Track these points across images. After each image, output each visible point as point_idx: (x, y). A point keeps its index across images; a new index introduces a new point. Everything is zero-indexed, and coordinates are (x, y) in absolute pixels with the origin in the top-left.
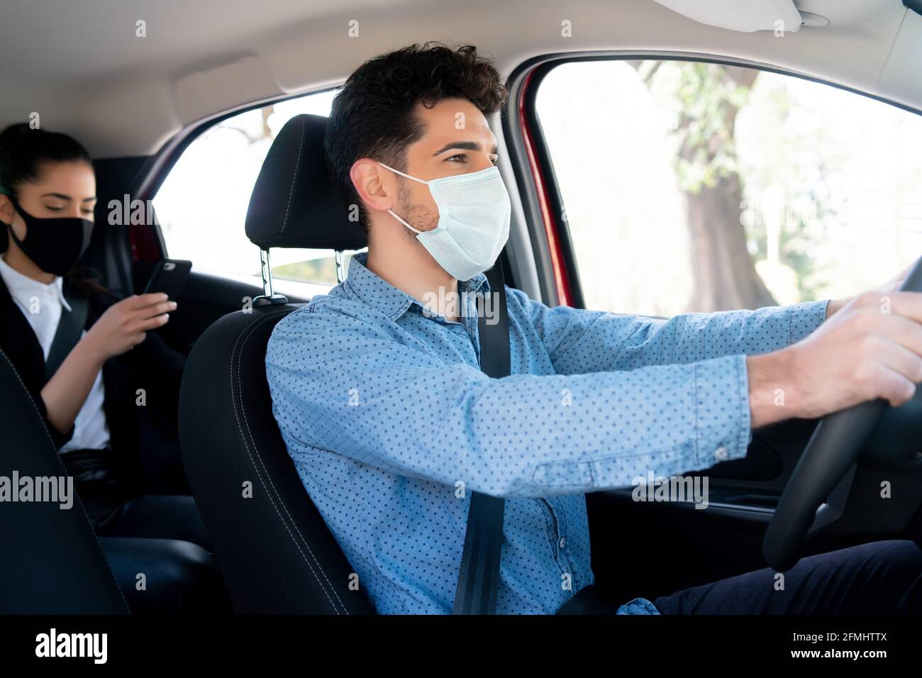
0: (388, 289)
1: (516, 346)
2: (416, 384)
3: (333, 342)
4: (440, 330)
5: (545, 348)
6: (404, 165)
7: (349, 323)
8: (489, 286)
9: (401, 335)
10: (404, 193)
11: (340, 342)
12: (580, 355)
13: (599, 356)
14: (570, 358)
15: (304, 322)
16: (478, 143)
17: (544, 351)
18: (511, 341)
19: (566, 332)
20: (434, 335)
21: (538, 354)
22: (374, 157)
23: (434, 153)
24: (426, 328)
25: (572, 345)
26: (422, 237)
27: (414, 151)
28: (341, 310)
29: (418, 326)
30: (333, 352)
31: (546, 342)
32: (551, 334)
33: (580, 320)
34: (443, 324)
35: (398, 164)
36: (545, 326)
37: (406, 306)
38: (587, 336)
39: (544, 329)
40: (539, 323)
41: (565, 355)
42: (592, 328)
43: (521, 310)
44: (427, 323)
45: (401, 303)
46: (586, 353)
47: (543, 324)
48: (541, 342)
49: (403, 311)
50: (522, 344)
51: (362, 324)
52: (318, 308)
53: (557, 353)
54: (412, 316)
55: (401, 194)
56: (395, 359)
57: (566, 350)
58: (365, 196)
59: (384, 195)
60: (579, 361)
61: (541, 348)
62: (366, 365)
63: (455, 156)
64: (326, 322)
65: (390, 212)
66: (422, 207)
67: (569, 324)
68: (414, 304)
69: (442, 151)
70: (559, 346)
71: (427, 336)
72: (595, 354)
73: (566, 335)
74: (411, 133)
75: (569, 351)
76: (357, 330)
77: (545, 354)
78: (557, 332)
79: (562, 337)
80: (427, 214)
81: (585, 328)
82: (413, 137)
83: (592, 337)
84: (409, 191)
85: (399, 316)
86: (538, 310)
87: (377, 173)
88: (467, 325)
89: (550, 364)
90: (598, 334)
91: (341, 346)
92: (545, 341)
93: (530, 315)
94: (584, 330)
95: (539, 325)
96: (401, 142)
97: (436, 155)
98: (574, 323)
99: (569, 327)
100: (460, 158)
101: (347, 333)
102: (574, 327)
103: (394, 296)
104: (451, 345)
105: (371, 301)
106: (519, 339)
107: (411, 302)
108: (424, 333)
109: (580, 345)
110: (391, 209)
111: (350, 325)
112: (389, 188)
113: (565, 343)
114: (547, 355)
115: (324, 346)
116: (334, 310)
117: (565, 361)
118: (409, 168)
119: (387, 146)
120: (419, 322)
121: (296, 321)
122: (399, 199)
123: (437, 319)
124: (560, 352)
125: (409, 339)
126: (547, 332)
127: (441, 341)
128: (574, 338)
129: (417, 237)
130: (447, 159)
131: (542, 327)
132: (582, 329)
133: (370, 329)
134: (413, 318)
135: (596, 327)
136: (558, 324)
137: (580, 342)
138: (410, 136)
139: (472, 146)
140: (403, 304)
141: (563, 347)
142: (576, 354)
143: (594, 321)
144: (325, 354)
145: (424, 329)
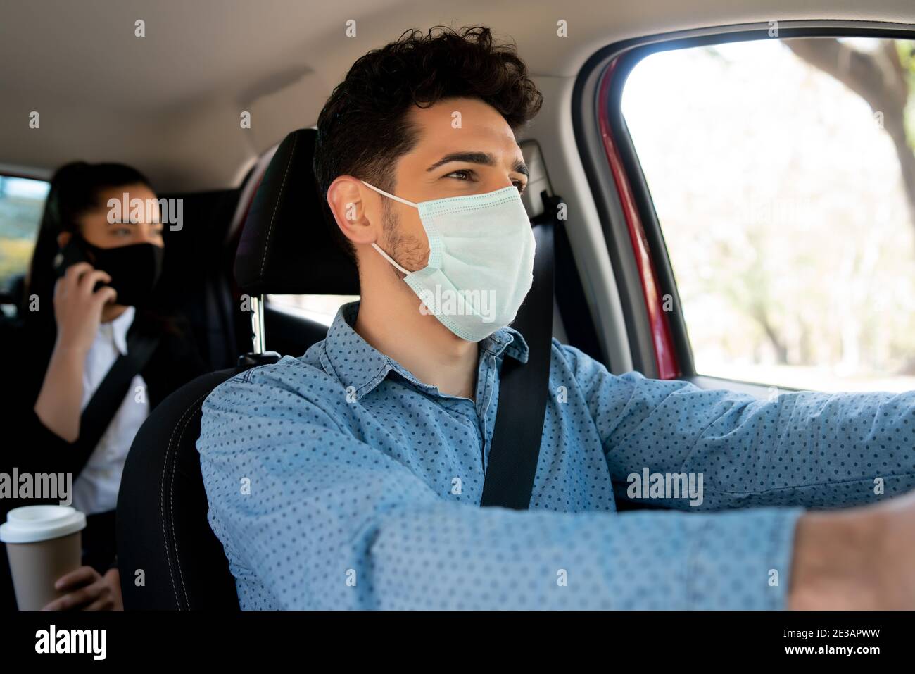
0: (364, 350)
1: (553, 430)
2: (317, 499)
3: (252, 425)
4: (428, 410)
5: (597, 432)
6: (391, 184)
7: (281, 399)
8: (527, 347)
9: (359, 417)
10: (390, 220)
11: (259, 426)
12: (644, 444)
13: (668, 448)
14: (631, 446)
15: (235, 394)
16: (490, 154)
17: (596, 436)
18: (546, 422)
19: (625, 411)
20: (418, 415)
21: (587, 440)
22: (357, 175)
23: (427, 168)
24: (410, 406)
25: (633, 428)
26: (411, 279)
27: (405, 165)
28: (280, 380)
29: (400, 402)
30: (251, 439)
31: (600, 424)
32: (608, 412)
33: (647, 395)
34: (436, 398)
35: (385, 183)
36: (601, 400)
37: (382, 374)
38: (652, 418)
39: (598, 405)
41: (622, 442)
42: (660, 407)
43: (570, 379)
44: (412, 397)
45: (378, 369)
46: (650, 442)
47: (598, 397)
48: (592, 423)
49: (378, 382)
50: (560, 428)
51: (299, 401)
52: (254, 377)
53: (614, 438)
54: (394, 388)
55: (387, 222)
56: (325, 454)
57: (625, 435)
58: (343, 224)
59: (367, 224)
60: (641, 451)
61: (591, 432)
62: (279, 461)
63: (458, 172)
64: (257, 395)
65: (375, 246)
66: (411, 238)
67: (631, 400)
68: (392, 372)
69: (438, 165)
70: (616, 429)
71: (411, 416)
72: (663, 444)
73: (626, 415)
74: (402, 141)
75: (627, 437)
76: (290, 409)
77: (596, 441)
78: (616, 409)
79: (621, 418)
80: (418, 248)
81: (651, 406)
82: (403, 147)
83: (660, 420)
84: (396, 218)
85: (372, 388)
86: (595, 379)
87: (359, 195)
88: (478, 402)
89: (601, 455)
90: (668, 416)
91: (260, 431)
92: (598, 422)
93: (583, 385)
94: (649, 411)
95: (594, 399)
96: (388, 154)
97: (430, 169)
98: (638, 399)
99: (631, 403)
100: (465, 175)
101: (278, 412)
102: (637, 404)
103: (371, 360)
104: (438, 431)
105: (341, 366)
106: (558, 421)
107: (389, 368)
108: (408, 411)
109: (642, 430)
110: (375, 242)
111: (281, 402)
112: (374, 216)
113: (625, 426)
114: (599, 442)
115: (241, 429)
116: (274, 380)
117: (623, 451)
118: (398, 188)
119: (372, 160)
120: (402, 397)
121: (226, 392)
122: (384, 228)
123: (429, 392)
124: (618, 438)
125: (368, 423)
126: (602, 409)
127: (425, 424)
128: (636, 419)
129: (405, 279)
130: (447, 176)
131: (597, 402)
132: (647, 408)
133: (308, 409)
134: (395, 390)
135: (665, 406)
136: (619, 398)
137: (642, 425)
138: (400, 145)
139: (481, 158)
140: (379, 371)
141: (622, 431)
142: (638, 442)
144: (243, 440)
145: (407, 406)
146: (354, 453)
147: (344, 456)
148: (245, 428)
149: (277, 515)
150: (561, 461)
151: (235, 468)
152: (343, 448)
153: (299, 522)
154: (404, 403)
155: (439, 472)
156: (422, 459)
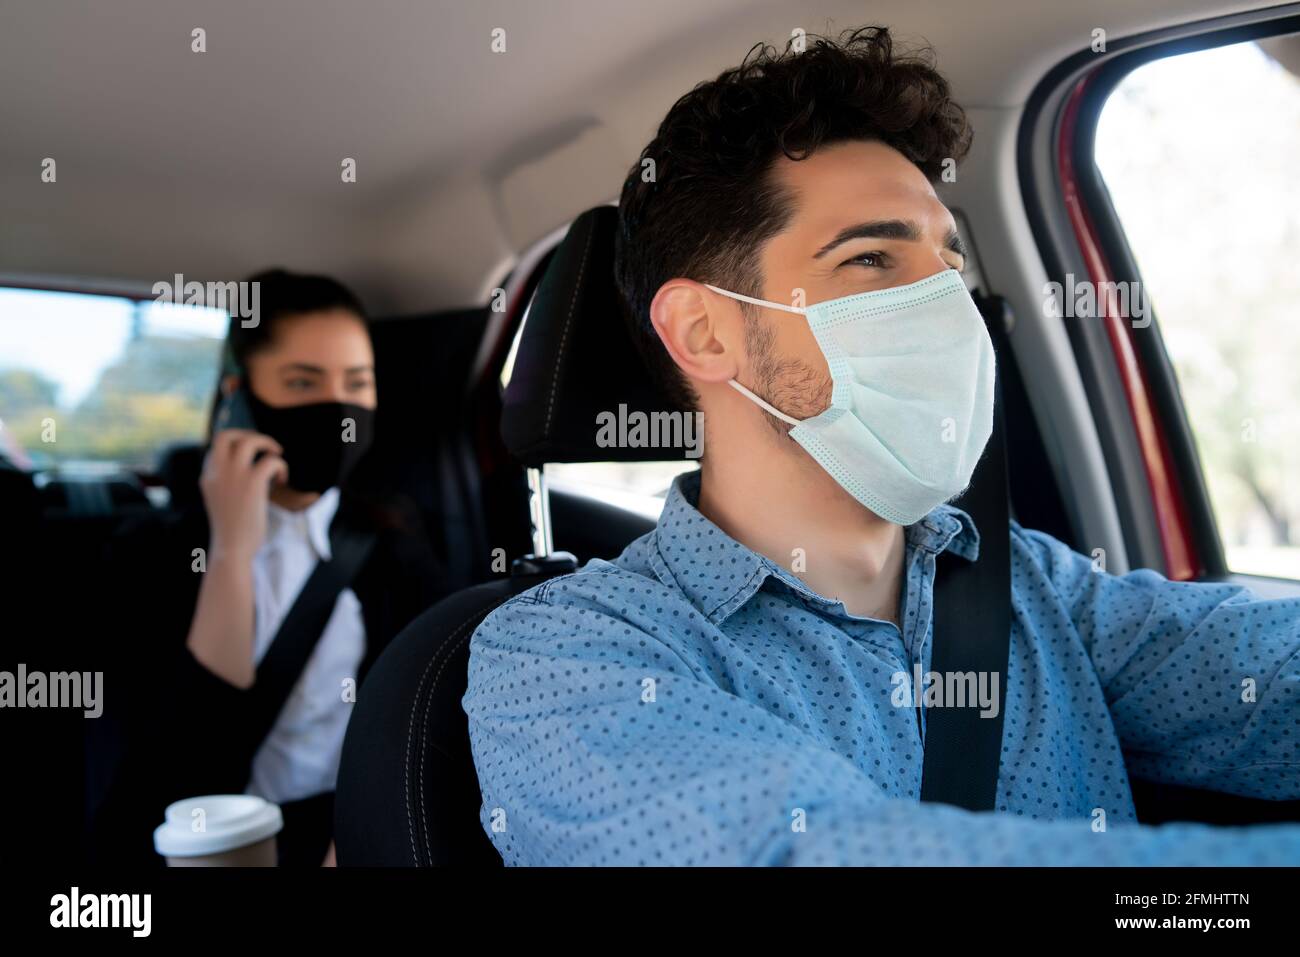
0: (722, 546)
1: (1024, 670)
2: (680, 795)
3: (555, 672)
4: (830, 638)
5: (1095, 670)
6: (756, 282)
7: (600, 628)
8: (977, 534)
9: (723, 653)
10: (759, 339)
11: (568, 673)
12: (1176, 688)
13: (1219, 694)
14: (1153, 692)
15: (523, 622)
16: (911, 223)
17: (1092, 677)
18: (1012, 658)
19: (1142, 636)
20: (814, 648)
21: (1077, 684)
22: (697, 276)
23: (815, 251)
24: (800, 633)
25: (1158, 663)
26: (801, 432)
27: (775, 252)
28: (594, 598)
29: (784, 627)
30: (555, 694)
31: (1099, 656)
32: (1111, 636)
33: (1177, 608)
34: (839, 621)
35: (745, 281)
36: (1098, 618)
37: (754, 582)
38: (1190, 645)
39: (1094, 626)
40: (1082, 613)
41: (1140, 686)
42: (1202, 626)
43: (1043, 585)
44: (803, 620)
45: (746, 576)
46: (1188, 683)
47: (1093, 613)
48: (1085, 655)
49: (748, 595)
50: (1035, 666)
51: (627, 632)
52: (552, 594)
53: (1124, 680)
54: (772, 604)
55: (753, 343)
56: (678, 718)
57: (1144, 674)
58: (681, 356)
59: (720, 350)
60: (1172, 701)
61: (1084, 670)
62: (606, 731)
63: (860, 259)
64: (560, 623)
65: (734, 384)
66: (795, 364)
67: (1150, 616)
68: (770, 578)
69: (831, 247)
70: (1128, 664)
71: (802, 649)
72: (1210, 689)
73: (1143, 641)
74: (766, 217)
75: (1148, 678)
76: (615, 644)
77: (1092, 684)
78: (1124, 631)
79: (1134, 646)
80: (808, 378)
81: (1186, 626)
82: (770, 225)
83: (1202, 649)
84: (768, 335)
85: (738, 605)
86: (1085, 583)
87: (702, 307)
88: (906, 628)
89: (1103, 708)
90: (1217, 641)
91: (569, 682)
92: (1095, 653)
93: (1065, 594)
94: (1183, 633)
95: (1085, 615)
96: (745, 238)
97: (818, 256)
98: (1162, 614)
99: (1150, 624)
100: (875, 259)
101: (596, 650)
102: (1162, 623)
103: (734, 561)
104: (848, 673)
105: (686, 572)
106: (1030, 655)
107: (765, 573)
108: (798, 642)
109: (1173, 665)
110: (735, 378)
111: (600, 634)
112: (729, 334)
113: (1142, 659)
114: (1097, 688)
115: (538, 679)
116: (583, 598)
117: (1141, 700)
118: (768, 287)
119: (719, 251)
120: (786, 618)
121: (509, 620)
122: (749, 353)
123: (830, 611)
124: (1130, 678)
125: (740, 664)
126: (1101, 632)
127: (828, 663)
128: (1162, 648)
129: (791, 433)
130: (847, 263)
131: (1091, 620)
132: (1180, 629)
133: (642, 644)
134: (775, 609)
135: (1211, 626)
136: (1127, 614)
137: (1172, 658)
138: (765, 223)
139: (897, 230)
140: (749, 577)
141: (1137, 668)
142: (1166, 686)
143: (1211, 608)
144: (541, 696)
145: (796, 633)
146: (725, 714)
147: (709, 718)
148: (546, 677)
149: (613, 822)
150: (1043, 721)
151: (532, 742)
152: (706, 707)
153: (651, 834)
154: (790, 628)
155: (854, 742)
156: (825, 721)
